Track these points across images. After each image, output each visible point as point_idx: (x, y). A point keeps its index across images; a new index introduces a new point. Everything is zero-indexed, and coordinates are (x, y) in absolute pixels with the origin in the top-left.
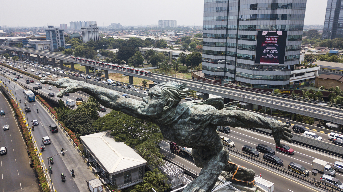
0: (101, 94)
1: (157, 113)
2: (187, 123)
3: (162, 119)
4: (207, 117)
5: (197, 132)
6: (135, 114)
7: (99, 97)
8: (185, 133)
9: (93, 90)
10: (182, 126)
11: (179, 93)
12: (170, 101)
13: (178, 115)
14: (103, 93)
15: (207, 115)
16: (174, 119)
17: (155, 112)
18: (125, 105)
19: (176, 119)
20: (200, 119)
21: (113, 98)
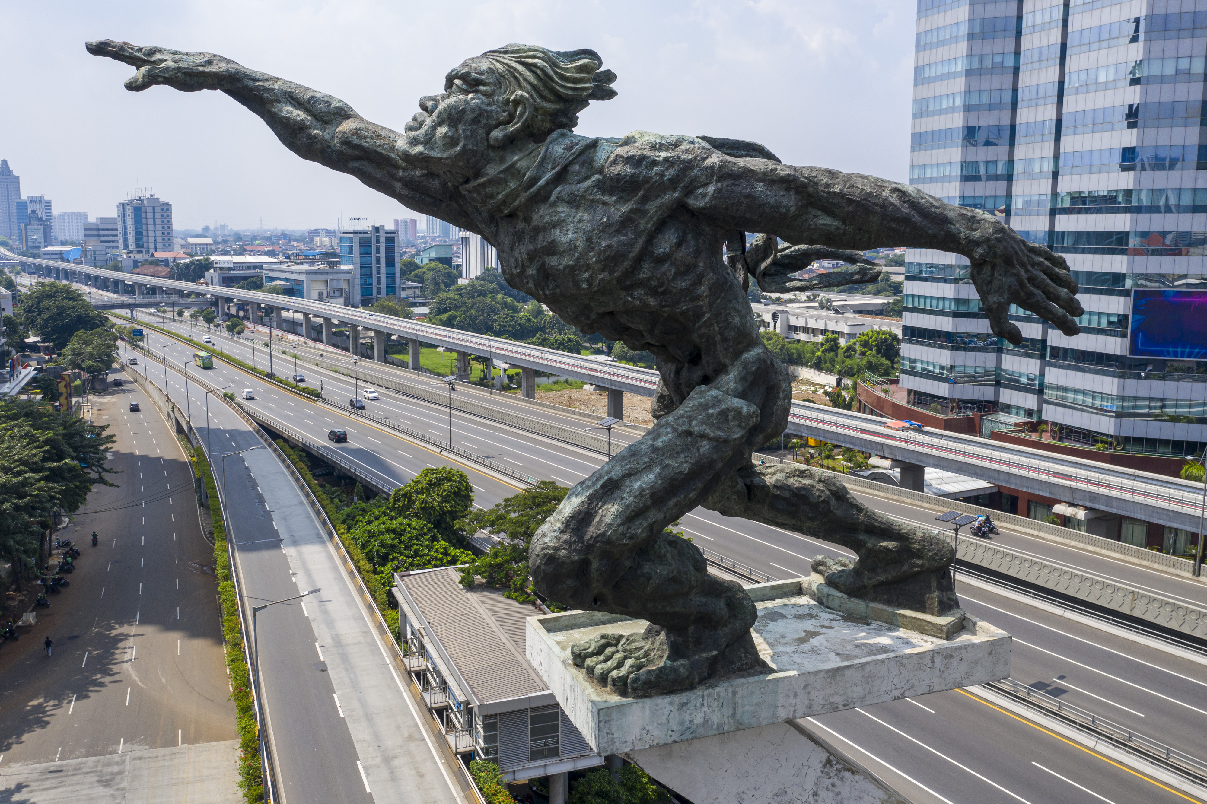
0: (284, 100)
1: (465, 145)
2: (583, 197)
3: (485, 179)
4: (667, 169)
5: (626, 235)
6: (400, 180)
7: (275, 110)
8: (575, 235)
9: (261, 83)
10: (563, 210)
11: (556, 73)
12: (517, 102)
13: (553, 168)
14: (292, 97)
15: (666, 160)
16: (534, 180)
17: (458, 144)
18: (362, 142)
19: (542, 182)
20: (632, 176)
21: (326, 118)
